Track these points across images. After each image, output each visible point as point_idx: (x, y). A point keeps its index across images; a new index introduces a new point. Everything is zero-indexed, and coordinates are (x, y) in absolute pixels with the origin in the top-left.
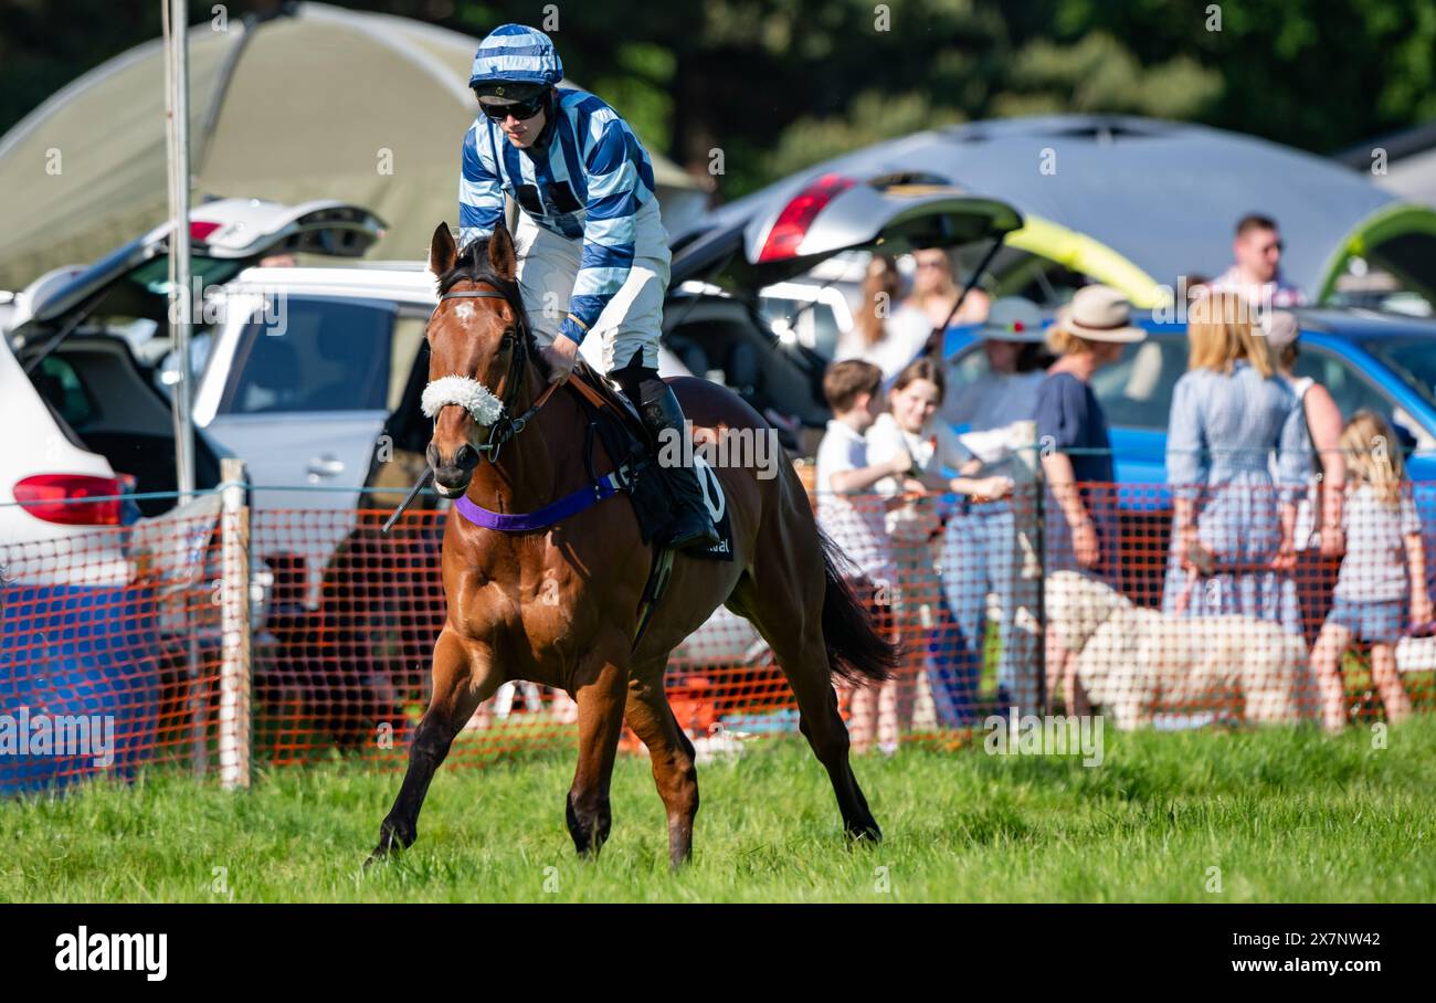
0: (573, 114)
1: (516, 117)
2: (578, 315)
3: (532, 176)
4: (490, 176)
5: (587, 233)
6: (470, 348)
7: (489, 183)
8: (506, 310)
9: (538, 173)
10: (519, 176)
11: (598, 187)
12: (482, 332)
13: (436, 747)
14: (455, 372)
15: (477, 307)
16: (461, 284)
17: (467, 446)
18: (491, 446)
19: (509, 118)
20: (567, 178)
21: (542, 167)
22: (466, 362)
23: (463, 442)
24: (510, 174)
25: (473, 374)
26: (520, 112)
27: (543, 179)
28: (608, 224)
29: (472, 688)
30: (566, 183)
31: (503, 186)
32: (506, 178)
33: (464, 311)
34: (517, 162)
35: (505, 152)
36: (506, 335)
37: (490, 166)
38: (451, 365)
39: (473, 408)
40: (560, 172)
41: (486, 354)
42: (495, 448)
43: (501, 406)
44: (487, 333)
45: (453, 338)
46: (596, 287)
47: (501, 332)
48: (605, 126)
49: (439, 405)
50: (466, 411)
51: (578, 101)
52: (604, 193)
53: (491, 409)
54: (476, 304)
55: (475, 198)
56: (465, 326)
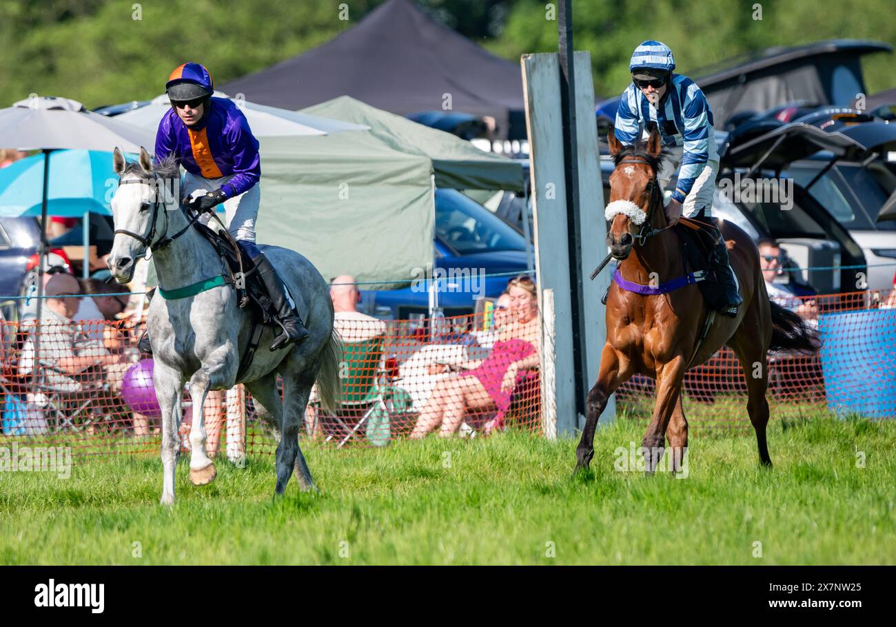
0: (678, 87)
1: (653, 86)
2: (681, 189)
3: (655, 117)
4: (634, 116)
5: (685, 147)
6: (631, 188)
7: (632, 120)
8: (650, 171)
9: (659, 116)
10: (648, 117)
11: (690, 125)
12: (638, 180)
13: (600, 403)
14: (623, 198)
15: (635, 169)
16: (627, 157)
17: (627, 234)
18: (641, 236)
19: (650, 86)
20: (674, 119)
21: (661, 112)
22: (629, 194)
23: (625, 232)
24: (643, 115)
25: (632, 199)
26: (655, 85)
27: (661, 119)
28: (696, 143)
29: (618, 375)
30: (672, 121)
31: (639, 121)
32: (641, 117)
33: (629, 170)
34: (648, 110)
35: (642, 105)
36: (649, 183)
37: (633, 112)
38: (621, 196)
39: (631, 215)
40: (670, 115)
41: (638, 192)
42: (643, 238)
43: (645, 215)
44: (640, 181)
45: (623, 183)
46: (690, 174)
47: (647, 181)
48: (695, 93)
49: (614, 214)
50: (628, 217)
51: (681, 80)
52: (694, 127)
53: (640, 217)
54: (635, 167)
55: (625, 127)
56: (629, 177)
